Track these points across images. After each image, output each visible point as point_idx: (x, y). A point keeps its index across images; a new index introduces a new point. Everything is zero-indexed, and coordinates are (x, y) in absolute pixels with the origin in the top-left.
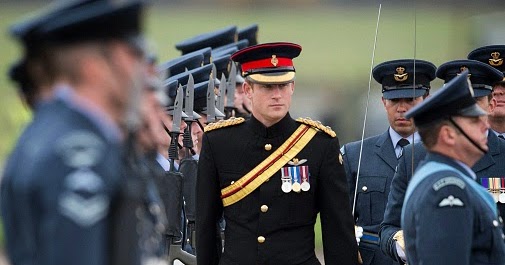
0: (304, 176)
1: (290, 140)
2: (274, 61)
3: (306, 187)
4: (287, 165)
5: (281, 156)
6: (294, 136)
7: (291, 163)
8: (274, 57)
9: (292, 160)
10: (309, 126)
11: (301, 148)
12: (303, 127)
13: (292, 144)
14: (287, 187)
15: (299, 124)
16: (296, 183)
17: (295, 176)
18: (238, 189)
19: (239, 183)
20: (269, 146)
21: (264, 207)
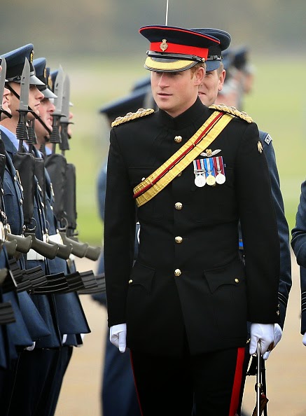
0: (219, 167)
1: (202, 129)
2: (164, 45)
3: (221, 179)
4: (199, 157)
7: (204, 154)
8: (164, 41)
9: (205, 151)
10: (223, 113)
11: (214, 137)
12: (216, 114)
13: (205, 134)
14: (200, 181)
15: (213, 110)
16: (210, 176)
17: (209, 168)
18: (150, 187)
19: (150, 180)
20: (179, 138)
21: (179, 205)
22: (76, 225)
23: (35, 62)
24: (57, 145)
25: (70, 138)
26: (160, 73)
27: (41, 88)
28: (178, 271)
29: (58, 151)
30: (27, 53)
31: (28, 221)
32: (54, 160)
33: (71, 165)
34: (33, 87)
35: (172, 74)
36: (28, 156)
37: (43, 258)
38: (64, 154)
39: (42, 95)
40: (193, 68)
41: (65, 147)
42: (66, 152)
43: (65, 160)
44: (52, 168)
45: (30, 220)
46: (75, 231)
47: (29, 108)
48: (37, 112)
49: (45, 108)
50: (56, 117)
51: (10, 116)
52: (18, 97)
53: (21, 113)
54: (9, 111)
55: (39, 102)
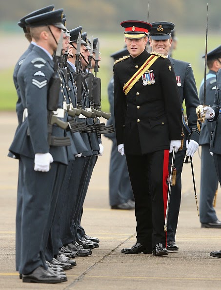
0: (152, 77)
1: (146, 62)
2: (134, 28)
3: (153, 82)
4: (145, 73)
5: (142, 70)
6: (148, 60)
8: (134, 26)
9: (147, 71)
10: (155, 55)
11: (151, 65)
12: (152, 56)
13: (147, 64)
14: (145, 83)
15: (151, 54)
16: (149, 81)
17: (148, 78)
18: (127, 87)
19: (127, 84)
20: (137, 66)
21: (138, 93)
22: (100, 104)
23: (83, 34)
26: (131, 39)
27: (85, 45)
28: (139, 120)
30: (80, 30)
32: (89, 75)
34: (82, 44)
35: (137, 40)
36: (80, 74)
37: (85, 117)
39: (85, 48)
40: (144, 38)
41: (96, 71)
43: (93, 76)
44: (88, 79)
46: (100, 107)
47: (80, 54)
48: (84, 55)
49: (86, 54)
50: (90, 57)
51: (72, 57)
52: (76, 49)
53: (78, 56)
54: (72, 55)
55: (84, 51)
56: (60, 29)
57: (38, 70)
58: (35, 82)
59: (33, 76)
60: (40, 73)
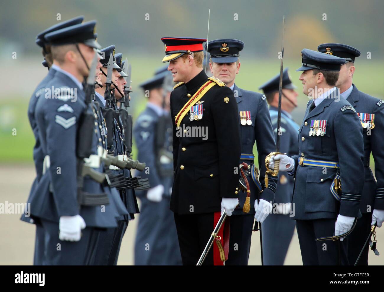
0: (200, 110)
5: (193, 100)
9: (198, 102)
10: (212, 81)
17: (196, 111)
20: (189, 95)
22: (131, 150)
23: (116, 55)
24: (123, 103)
25: (129, 100)
27: (119, 70)
28: (182, 167)
29: (123, 107)
31: (110, 147)
33: (130, 116)
34: (114, 70)
36: (111, 110)
38: (126, 109)
39: (119, 74)
41: (127, 105)
42: (128, 108)
43: (127, 113)
45: (111, 146)
46: (131, 154)
47: (112, 82)
48: (117, 84)
49: (121, 82)
51: (101, 86)
52: (106, 75)
53: (108, 85)
54: (101, 83)
55: (118, 79)
56: (92, 48)
57: (62, 103)
58: (60, 120)
59: (57, 111)
60: (66, 108)
